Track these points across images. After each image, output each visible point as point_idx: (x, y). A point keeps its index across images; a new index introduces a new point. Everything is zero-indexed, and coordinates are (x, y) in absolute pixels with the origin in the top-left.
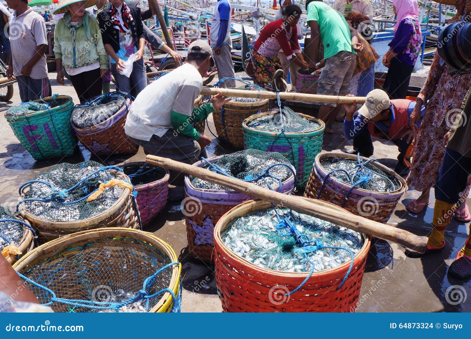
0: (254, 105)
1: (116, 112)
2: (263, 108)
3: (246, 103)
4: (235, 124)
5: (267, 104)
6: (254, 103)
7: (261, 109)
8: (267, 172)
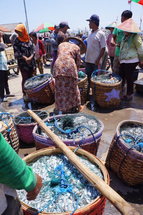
0: (110, 86)
1: (42, 84)
2: (116, 87)
3: (106, 84)
4: (100, 95)
5: (119, 85)
6: (110, 84)
7: (115, 88)
8: (77, 129)
